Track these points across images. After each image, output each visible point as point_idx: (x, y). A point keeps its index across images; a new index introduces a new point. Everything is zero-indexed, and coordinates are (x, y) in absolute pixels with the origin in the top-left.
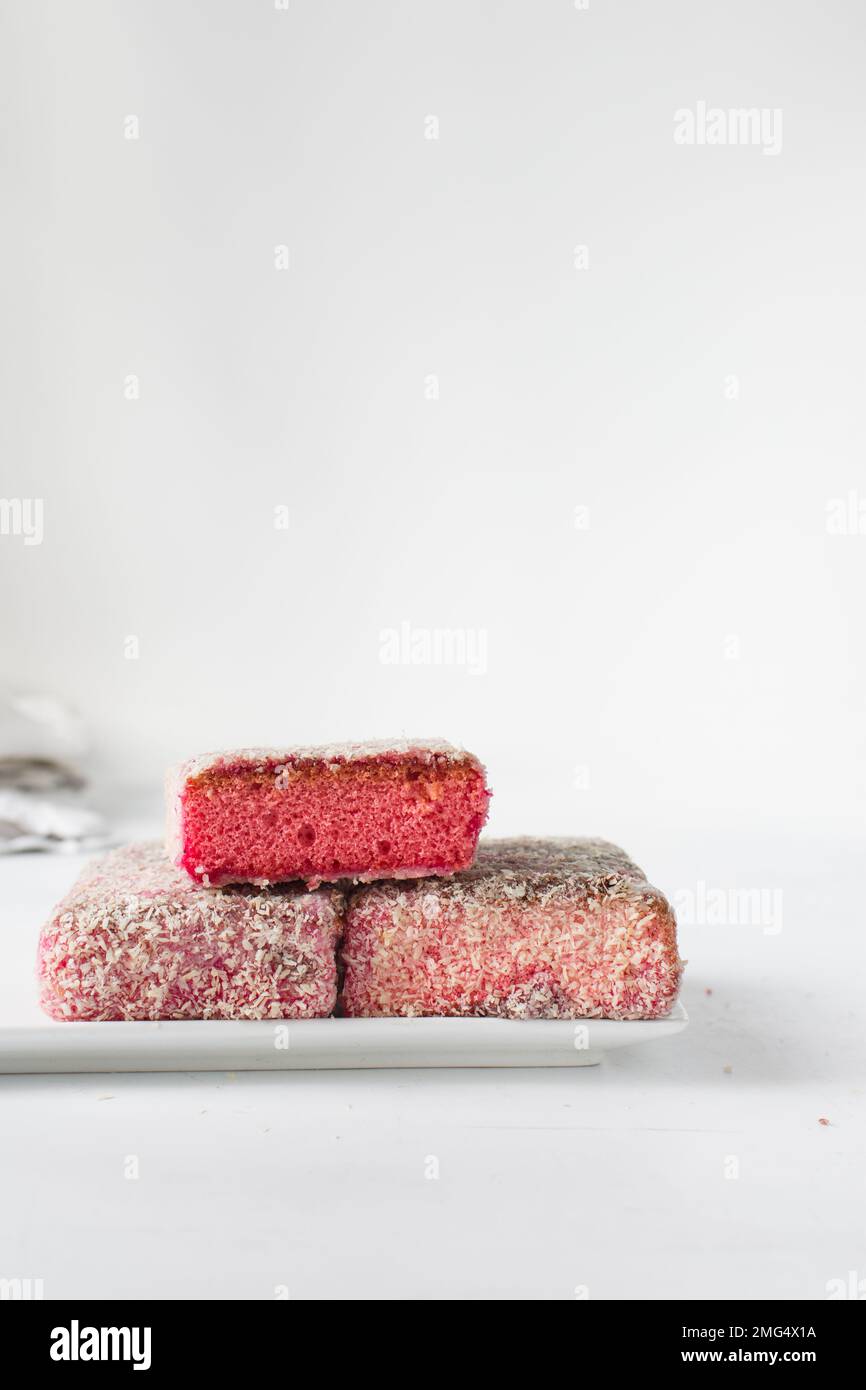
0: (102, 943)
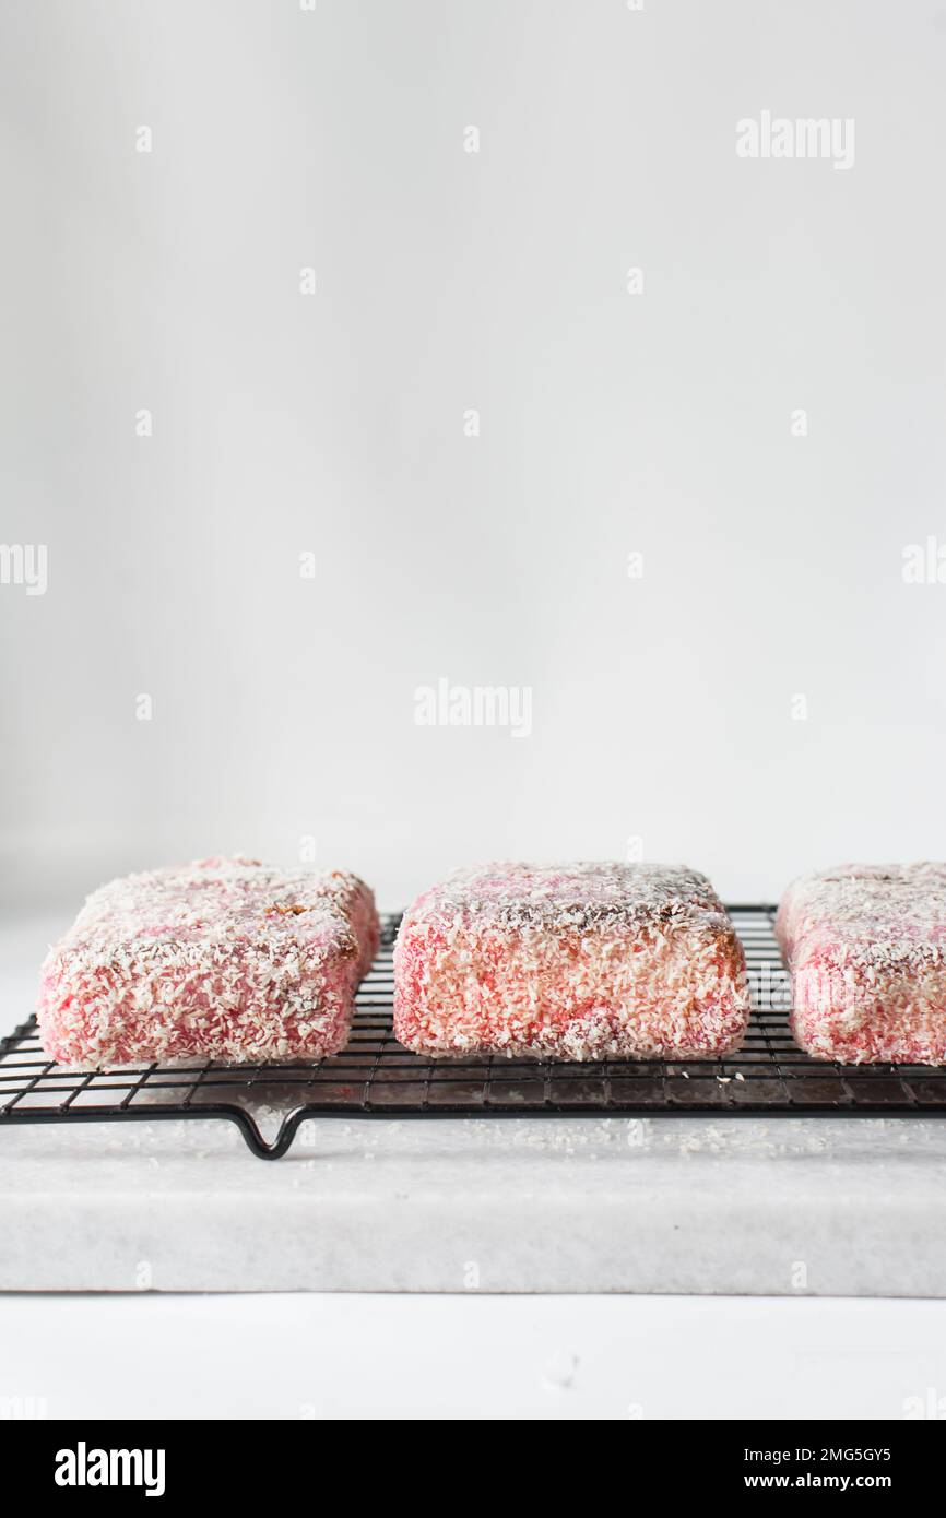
0: (105, 982)
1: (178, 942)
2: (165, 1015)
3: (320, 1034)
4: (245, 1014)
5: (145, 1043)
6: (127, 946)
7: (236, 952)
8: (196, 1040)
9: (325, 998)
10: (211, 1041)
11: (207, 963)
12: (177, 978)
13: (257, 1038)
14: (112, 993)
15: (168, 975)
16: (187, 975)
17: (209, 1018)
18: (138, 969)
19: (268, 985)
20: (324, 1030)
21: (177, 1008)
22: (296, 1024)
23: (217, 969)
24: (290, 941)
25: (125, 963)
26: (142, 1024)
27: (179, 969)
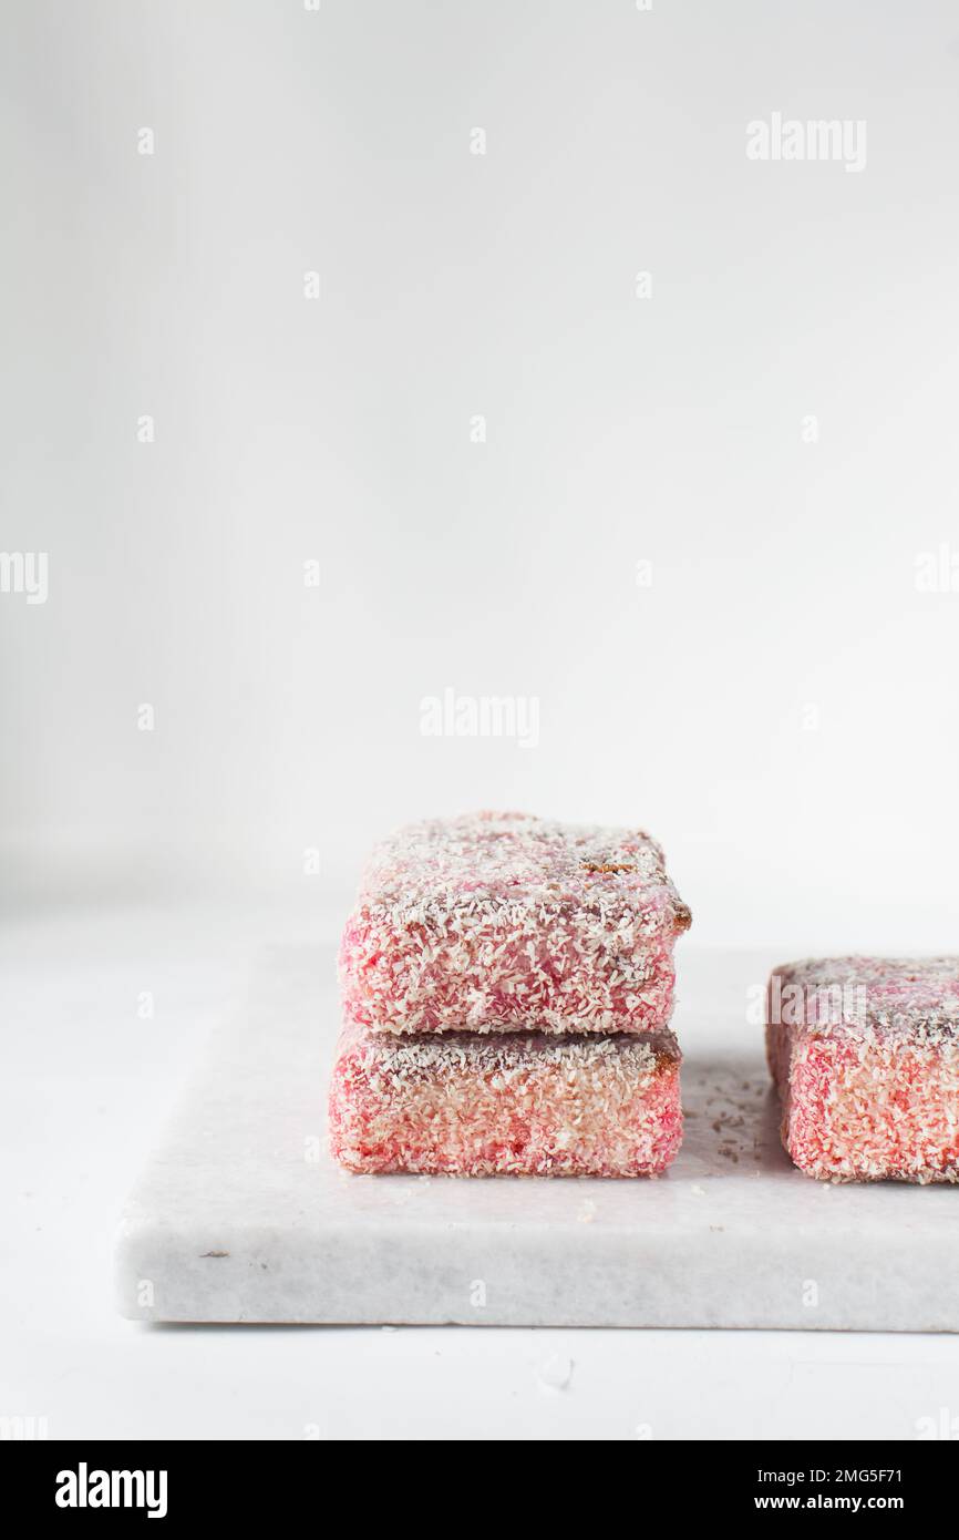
1: (498, 899)
2: (481, 978)
3: (649, 1007)
4: (568, 981)
5: (457, 1007)
6: (441, 900)
7: (565, 913)
8: (512, 1007)
9: (658, 968)
10: (528, 1009)
11: (532, 923)
12: (498, 938)
13: (579, 1008)
14: (426, 951)
15: (487, 934)
16: (509, 936)
17: (529, 984)
18: (455, 927)
19: (596, 951)
20: (654, 1003)
21: (495, 971)
22: (623, 995)
23: (542, 931)
24: (623, 904)
25: (441, 918)
26: (454, 987)
27: (499, 929)
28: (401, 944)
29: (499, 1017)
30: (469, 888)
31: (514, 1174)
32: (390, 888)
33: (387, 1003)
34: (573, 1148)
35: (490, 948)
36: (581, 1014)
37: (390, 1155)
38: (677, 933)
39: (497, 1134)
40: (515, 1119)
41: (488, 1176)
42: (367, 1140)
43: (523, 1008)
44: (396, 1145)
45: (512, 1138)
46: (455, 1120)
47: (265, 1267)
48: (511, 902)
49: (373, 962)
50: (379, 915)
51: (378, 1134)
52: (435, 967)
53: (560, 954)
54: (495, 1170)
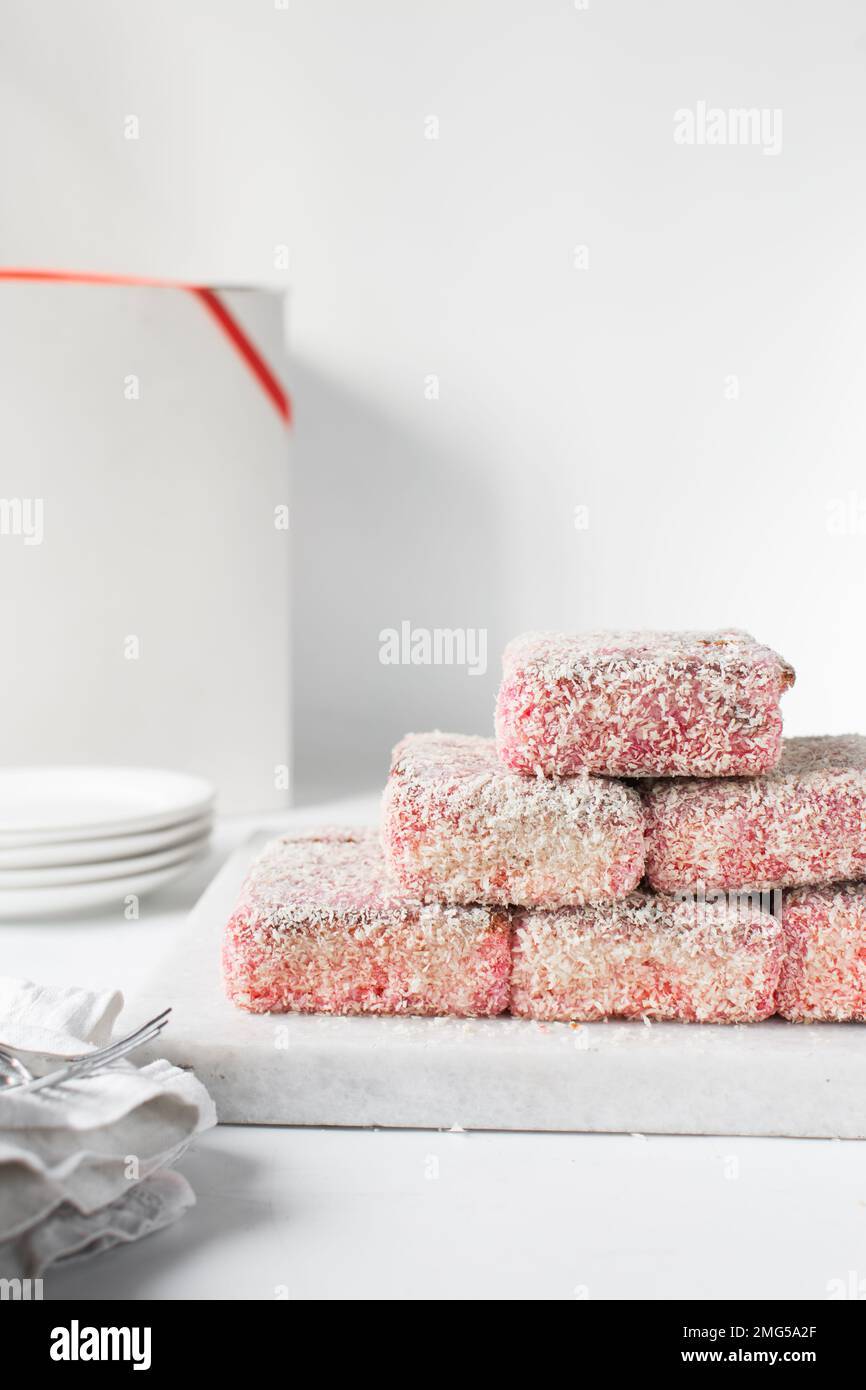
28: (553, 696)
29: (634, 761)
30: (605, 652)
31: (379, 1013)
32: (540, 655)
33: (540, 748)
34: (424, 991)
35: (628, 700)
36: (704, 757)
37: (275, 997)
38: (783, 688)
39: (361, 979)
40: (375, 966)
41: (356, 1014)
42: (254, 985)
43: (654, 753)
44: (280, 989)
45: (374, 982)
46: (326, 967)
47: (223, 1077)
48: (644, 662)
49: (528, 713)
50: (533, 674)
51: (263, 979)
52: (581, 717)
53: (686, 705)
54: (362, 1010)
